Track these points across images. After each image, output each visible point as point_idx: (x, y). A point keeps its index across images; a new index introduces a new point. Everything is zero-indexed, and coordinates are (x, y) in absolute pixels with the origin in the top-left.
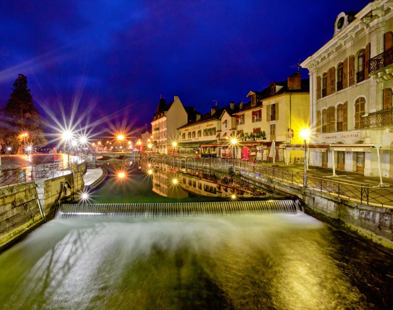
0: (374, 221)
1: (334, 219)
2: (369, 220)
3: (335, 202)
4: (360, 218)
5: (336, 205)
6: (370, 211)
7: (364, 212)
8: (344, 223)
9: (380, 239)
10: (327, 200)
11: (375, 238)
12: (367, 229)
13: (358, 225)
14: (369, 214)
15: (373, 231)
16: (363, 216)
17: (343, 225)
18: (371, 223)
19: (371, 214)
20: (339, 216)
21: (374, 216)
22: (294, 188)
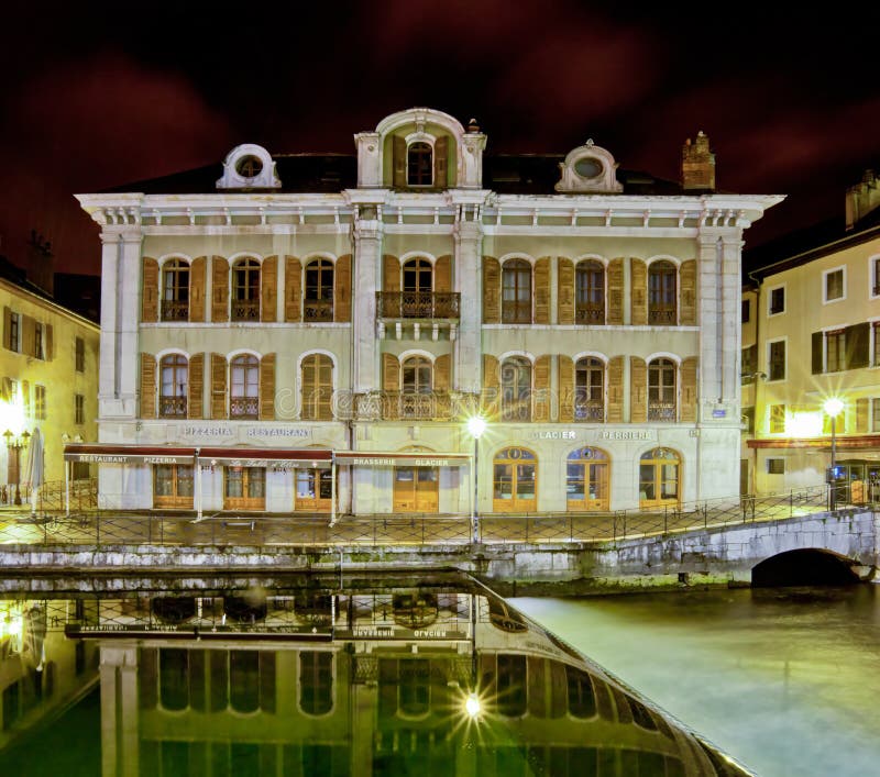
0: (641, 560)
1: (573, 582)
2: (633, 560)
3: (569, 552)
4: (620, 562)
5: (572, 556)
6: (633, 547)
7: (626, 550)
8: (592, 580)
9: (652, 579)
10: (549, 554)
11: (645, 581)
12: (632, 573)
13: (618, 574)
14: (632, 552)
15: (640, 573)
16: (625, 558)
17: (592, 584)
18: (637, 563)
19: (636, 550)
20: (582, 571)
21: (640, 552)
22: (446, 554)
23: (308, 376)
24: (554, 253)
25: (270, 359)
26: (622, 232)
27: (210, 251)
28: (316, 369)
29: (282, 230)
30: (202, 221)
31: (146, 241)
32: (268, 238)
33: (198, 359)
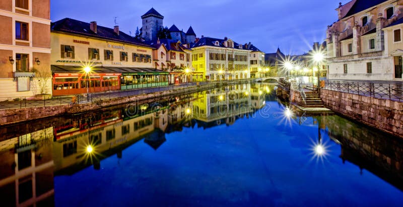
23: (223, 66)
24: (239, 54)
25: (220, 64)
26: (243, 53)
27: (215, 52)
31: (209, 51)
32: (219, 51)
33: (214, 64)
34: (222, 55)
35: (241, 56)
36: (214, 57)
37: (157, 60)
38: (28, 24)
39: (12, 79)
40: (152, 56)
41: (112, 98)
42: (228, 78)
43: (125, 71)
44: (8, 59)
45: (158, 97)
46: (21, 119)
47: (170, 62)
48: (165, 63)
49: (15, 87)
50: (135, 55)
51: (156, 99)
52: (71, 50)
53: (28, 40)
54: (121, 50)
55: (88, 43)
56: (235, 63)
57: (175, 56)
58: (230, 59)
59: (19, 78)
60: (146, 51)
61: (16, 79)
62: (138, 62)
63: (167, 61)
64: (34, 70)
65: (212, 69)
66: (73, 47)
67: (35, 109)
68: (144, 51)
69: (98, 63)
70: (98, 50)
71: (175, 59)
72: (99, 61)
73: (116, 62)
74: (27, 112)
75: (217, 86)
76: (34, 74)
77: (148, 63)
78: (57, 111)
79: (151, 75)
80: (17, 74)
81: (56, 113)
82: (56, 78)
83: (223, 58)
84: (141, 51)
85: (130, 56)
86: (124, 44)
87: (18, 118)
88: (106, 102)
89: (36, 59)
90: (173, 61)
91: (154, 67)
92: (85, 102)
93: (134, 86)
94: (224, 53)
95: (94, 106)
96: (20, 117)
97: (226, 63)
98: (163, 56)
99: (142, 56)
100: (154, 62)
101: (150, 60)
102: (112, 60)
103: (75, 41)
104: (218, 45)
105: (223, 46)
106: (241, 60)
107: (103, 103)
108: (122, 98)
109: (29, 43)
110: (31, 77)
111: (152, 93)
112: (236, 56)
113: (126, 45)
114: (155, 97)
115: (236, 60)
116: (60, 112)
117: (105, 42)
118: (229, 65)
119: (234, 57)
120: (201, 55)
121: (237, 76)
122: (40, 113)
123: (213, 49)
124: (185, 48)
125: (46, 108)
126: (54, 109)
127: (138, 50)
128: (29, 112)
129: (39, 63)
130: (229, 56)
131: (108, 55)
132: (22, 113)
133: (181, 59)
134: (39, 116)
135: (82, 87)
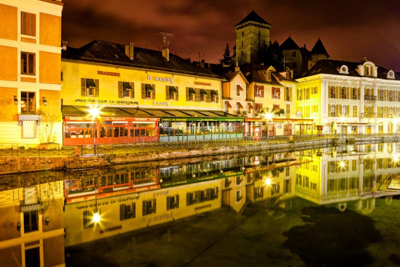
23: (354, 109)
24: (387, 89)
25: (348, 106)
26: (395, 86)
27: (339, 85)
28: (355, 108)
29: (350, 82)
30: (338, 80)
31: (329, 83)
32: (348, 84)
33: (337, 106)
34: (354, 90)
35: (391, 93)
36: (339, 93)
37: (230, 99)
38: (35, 54)
39: (17, 122)
40: (220, 93)
41: (129, 152)
42: (363, 130)
43: (168, 115)
44: (13, 98)
45: (208, 155)
46: (12, 170)
47: (254, 101)
48: (244, 104)
49: (20, 133)
50: (190, 92)
51: (205, 158)
52: (94, 85)
53: (35, 75)
54: (169, 84)
55: (118, 75)
56: (378, 104)
57: (263, 93)
58: (369, 97)
59: (24, 122)
60: (209, 85)
61: (21, 123)
62: (196, 101)
63: (247, 100)
64: (41, 113)
65: (333, 115)
66: (97, 81)
67: (28, 160)
68: (206, 84)
69: (132, 103)
70: (133, 84)
71: (263, 96)
72: (133, 100)
73: (160, 101)
74: (19, 162)
75: (334, 144)
76: (41, 117)
77: (213, 103)
78: (54, 164)
79: (218, 122)
80: (22, 117)
81: (52, 166)
82: (67, 122)
83: (355, 95)
84: (202, 84)
85: (182, 92)
86: (173, 75)
87: (9, 168)
88: (122, 157)
89: (43, 98)
90: (258, 100)
91: (224, 110)
92: (88, 155)
93: (181, 138)
94: (357, 87)
95: (101, 161)
96: (11, 167)
97: (361, 104)
98: (241, 92)
99: (202, 92)
100: (224, 101)
101: (217, 98)
102: (154, 98)
103: (100, 73)
104: (347, 72)
105: (357, 75)
106: (391, 100)
107: (117, 159)
108: (147, 154)
109: (35, 79)
110: (37, 121)
111: (198, 149)
112: (381, 92)
113: (175, 76)
114: (204, 156)
115: (382, 99)
116: (58, 166)
117: (144, 72)
118: (366, 109)
119: (376, 94)
120: (315, 91)
121: (381, 128)
122: (34, 164)
123: (335, 79)
124: (282, 79)
125: (40, 159)
126: (50, 161)
127: (196, 83)
128: (21, 162)
129: (45, 103)
130: (367, 91)
131: (148, 90)
132: (13, 163)
133: (274, 97)
134: (32, 169)
135: (102, 136)
